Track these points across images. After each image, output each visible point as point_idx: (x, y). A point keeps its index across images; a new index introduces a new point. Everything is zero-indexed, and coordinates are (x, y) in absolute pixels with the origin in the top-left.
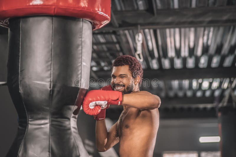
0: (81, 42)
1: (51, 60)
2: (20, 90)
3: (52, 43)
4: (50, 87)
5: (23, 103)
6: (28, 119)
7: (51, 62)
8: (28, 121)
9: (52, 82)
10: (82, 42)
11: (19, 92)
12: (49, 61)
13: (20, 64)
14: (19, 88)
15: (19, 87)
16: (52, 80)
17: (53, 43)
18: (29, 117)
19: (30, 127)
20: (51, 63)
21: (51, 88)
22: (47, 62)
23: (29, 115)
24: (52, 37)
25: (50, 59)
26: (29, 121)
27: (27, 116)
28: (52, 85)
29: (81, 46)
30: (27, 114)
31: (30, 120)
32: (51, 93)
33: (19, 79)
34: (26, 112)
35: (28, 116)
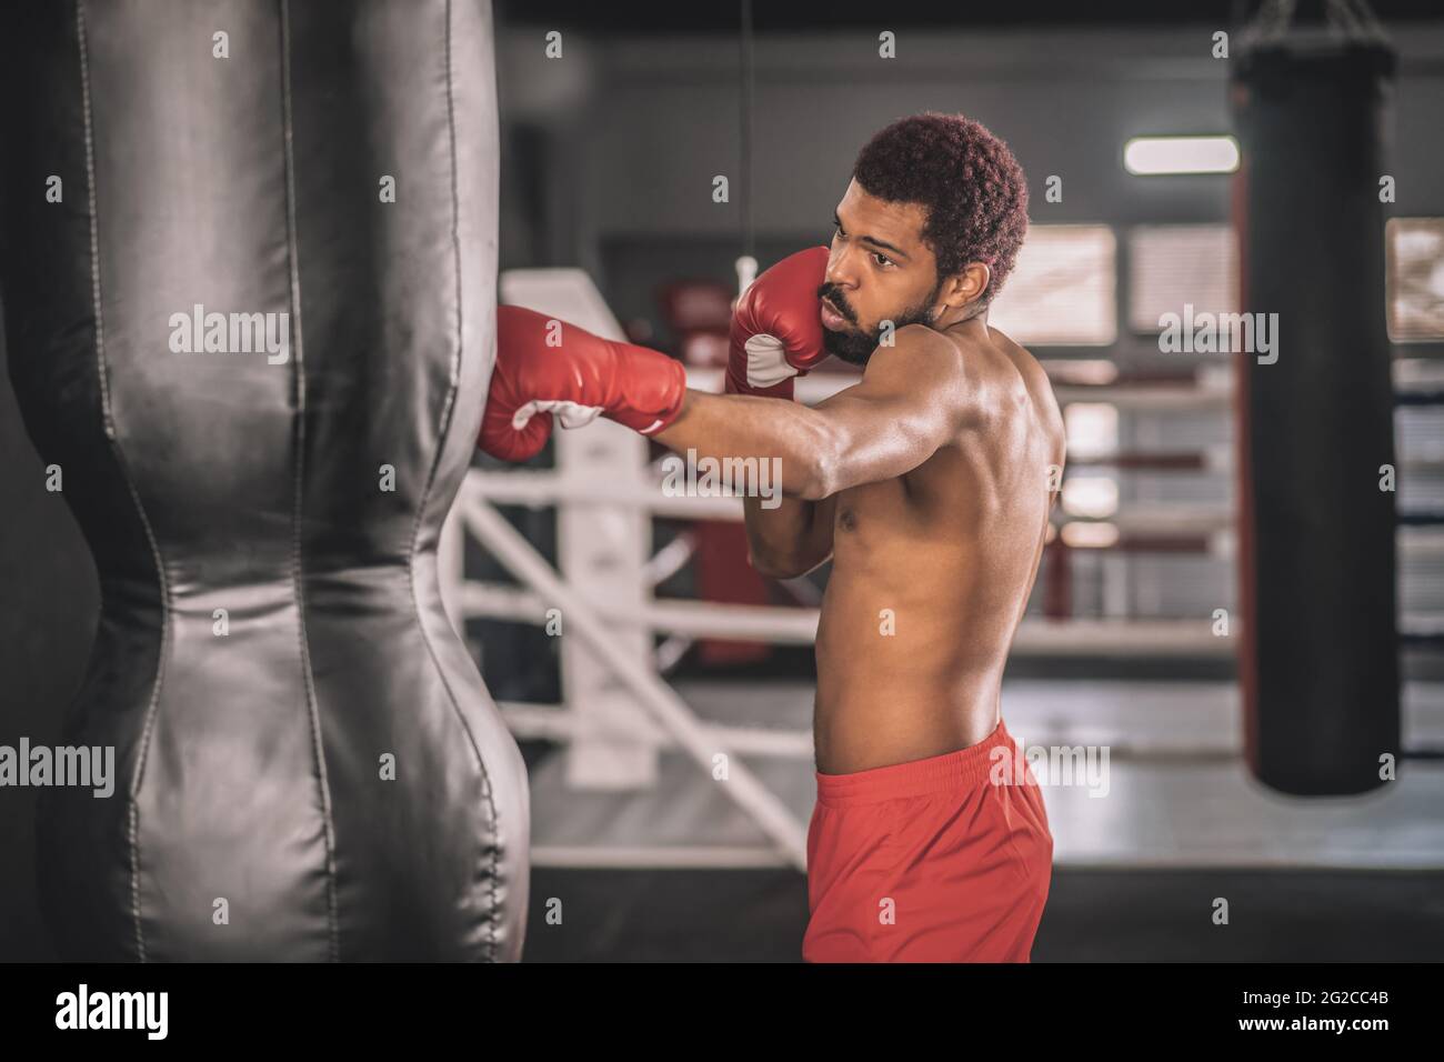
0: (446, 107)
1: (288, 237)
2: (112, 425)
3: (284, 134)
4: (294, 400)
5: (135, 494)
6: (169, 586)
7: (289, 246)
8: (164, 594)
9: (301, 369)
10: (450, 102)
11: (105, 436)
12: (273, 246)
13: (95, 268)
14: (106, 411)
15: (105, 403)
16: (300, 357)
17: (289, 135)
18: (174, 573)
19: (180, 629)
20: (289, 257)
21: (302, 406)
22: (265, 250)
23: (173, 564)
24: (283, 96)
25: (283, 230)
26: (175, 598)
27: (161, 570)
28: (302, 388)
29: (447, 132)
30: (157, 555)
31: (178, 589)
32: (302, 434)
33: (101, 359)
34: (154, 546)
35: (165, 568)
